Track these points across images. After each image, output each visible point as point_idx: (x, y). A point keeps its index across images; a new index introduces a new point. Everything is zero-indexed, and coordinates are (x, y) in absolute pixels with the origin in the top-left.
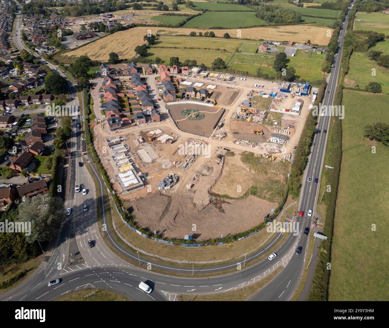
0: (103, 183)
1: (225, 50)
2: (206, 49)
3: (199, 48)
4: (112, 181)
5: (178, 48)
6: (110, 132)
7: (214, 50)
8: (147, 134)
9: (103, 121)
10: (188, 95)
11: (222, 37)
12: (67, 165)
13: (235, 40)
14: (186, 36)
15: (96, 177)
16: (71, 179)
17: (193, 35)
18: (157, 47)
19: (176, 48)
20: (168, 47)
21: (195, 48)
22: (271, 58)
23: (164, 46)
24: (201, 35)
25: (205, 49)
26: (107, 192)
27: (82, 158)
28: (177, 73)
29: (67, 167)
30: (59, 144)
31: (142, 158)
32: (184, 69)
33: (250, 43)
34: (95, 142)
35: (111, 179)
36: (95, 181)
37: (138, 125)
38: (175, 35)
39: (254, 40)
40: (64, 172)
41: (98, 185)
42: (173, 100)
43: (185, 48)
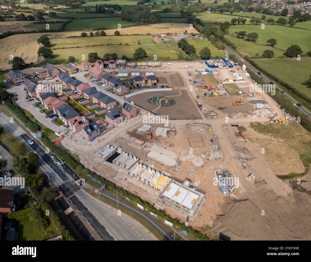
0: (149, 216)
1: (127, 44)
2: (109, 45)
3: (102, 45)
4: (158, 206)
5: (80, 47)
6: (89, 143)
7: (117, 45)
8: (136, 132)
9: (67, 133)
10: (138, 85)
11: (113, 35)
12: (70, 210)
13: (126, 36)
14: (77, 37)
15: (132, 211)
16: (96, 230)
17: (84, 35)
18: (58, 49)
19: (78, 47)
20: (69, 47)
21: (98, 45)
22: (171, 45)
23: (65, 47)
24: (92, 35)
25: (107, 45)
26: (168, 227)
27: (82, 190)
28: (103, 68)
29: (73, 213)
30: (36, 182)
31: (162, 163)
32: (111, 63)
33: (141, 37)
34: (82, 162)
35: (154, 205)
36: (134, 217)
37: (116, 126)
38: (66, 37)
39: (142, 35)
40: (73, 222)
41: (144, 222)
42: (127, 93)
43: (87, 46)
